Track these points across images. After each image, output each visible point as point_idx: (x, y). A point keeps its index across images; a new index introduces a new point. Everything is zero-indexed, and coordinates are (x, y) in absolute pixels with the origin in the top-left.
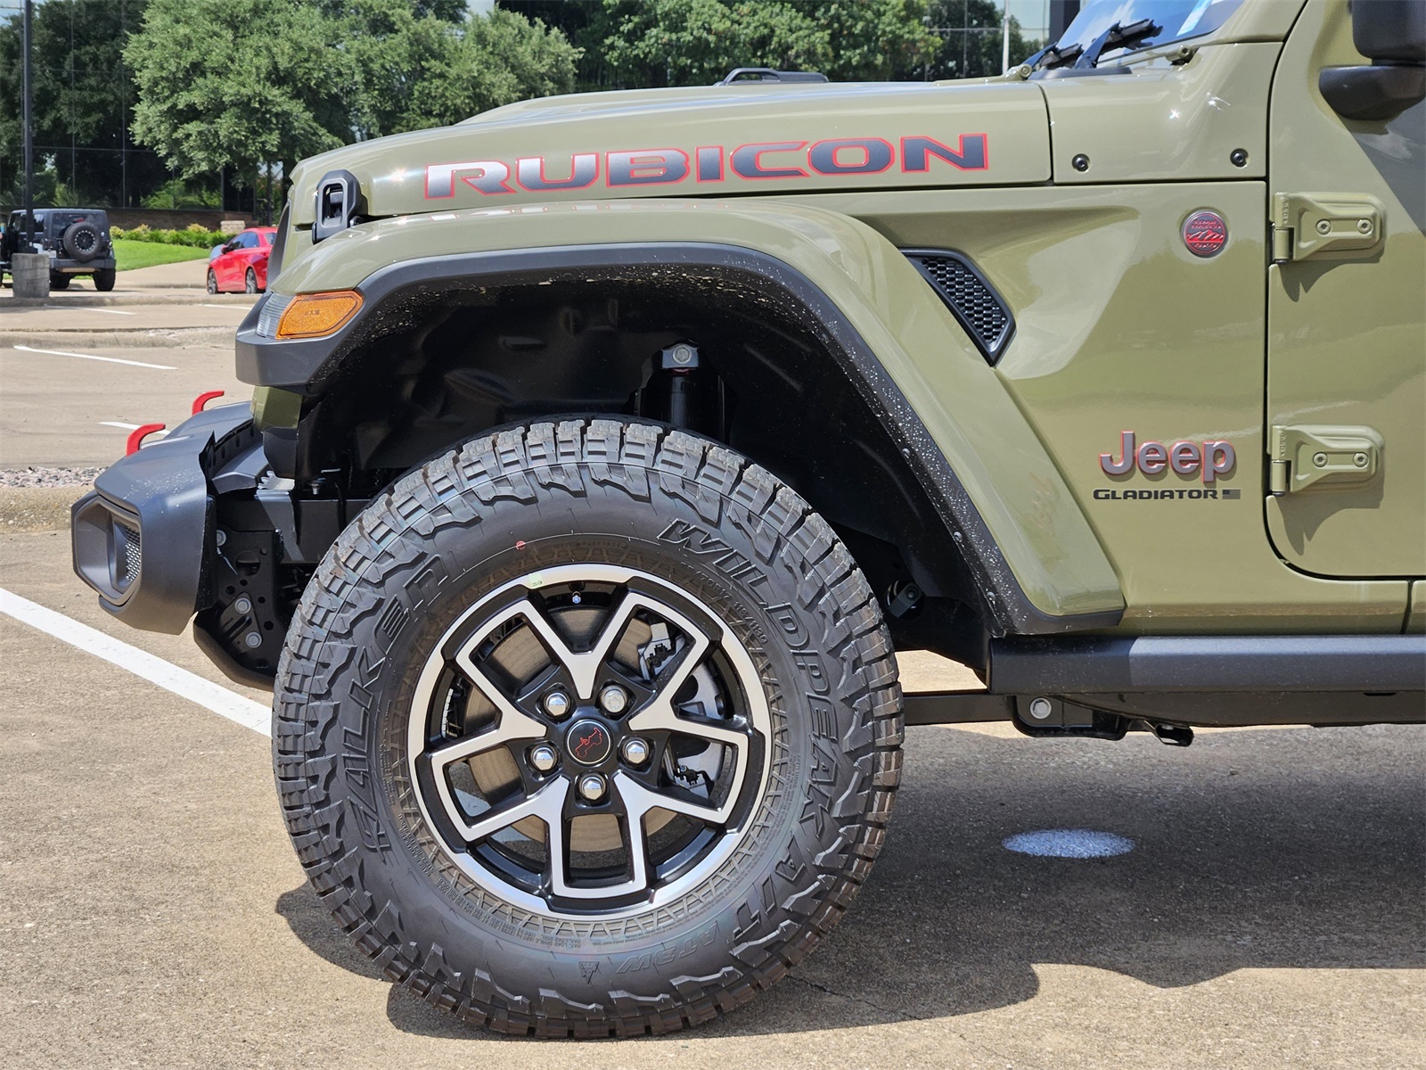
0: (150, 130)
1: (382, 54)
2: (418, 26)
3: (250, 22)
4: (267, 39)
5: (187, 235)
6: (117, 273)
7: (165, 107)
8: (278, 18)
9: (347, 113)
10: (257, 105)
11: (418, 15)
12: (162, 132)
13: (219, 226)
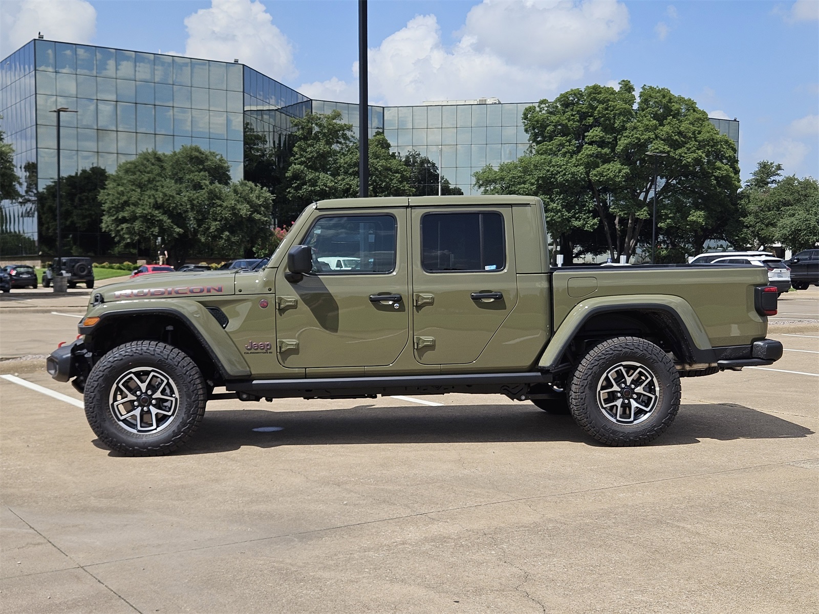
0: (108, 226)
1: (198, 197)
2: (211, 187)
3: (147, 185)
4: (153, 192)
5: (124, 266)
6: (95, 282)
7: (114, 218)
8: (158, 184)
9: (185, 220)
10: (149, 217)
11: (211, 183)
12: (113, 227)
13: (136, 263)
